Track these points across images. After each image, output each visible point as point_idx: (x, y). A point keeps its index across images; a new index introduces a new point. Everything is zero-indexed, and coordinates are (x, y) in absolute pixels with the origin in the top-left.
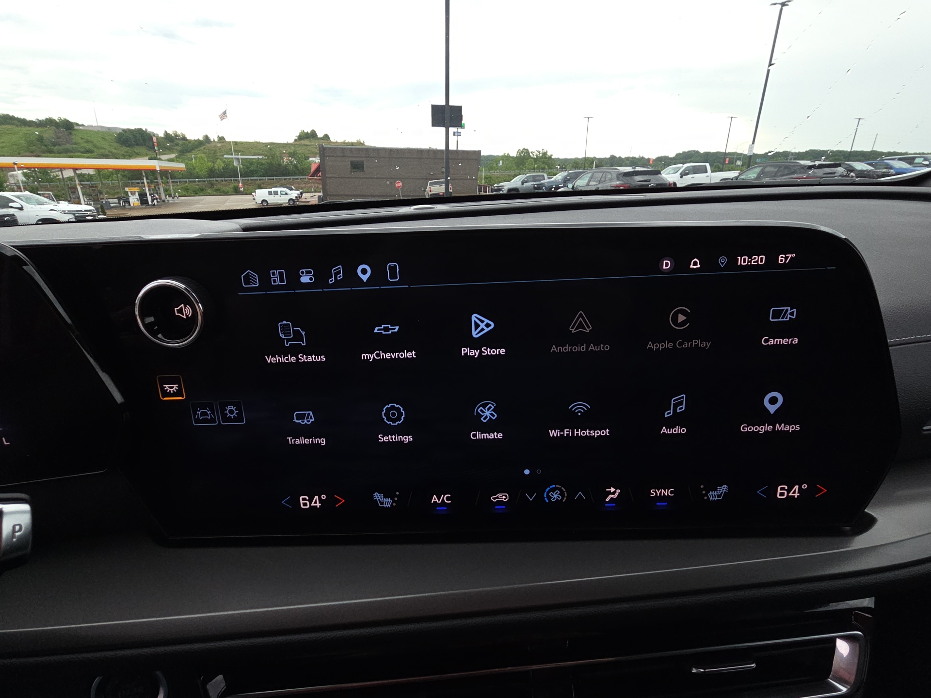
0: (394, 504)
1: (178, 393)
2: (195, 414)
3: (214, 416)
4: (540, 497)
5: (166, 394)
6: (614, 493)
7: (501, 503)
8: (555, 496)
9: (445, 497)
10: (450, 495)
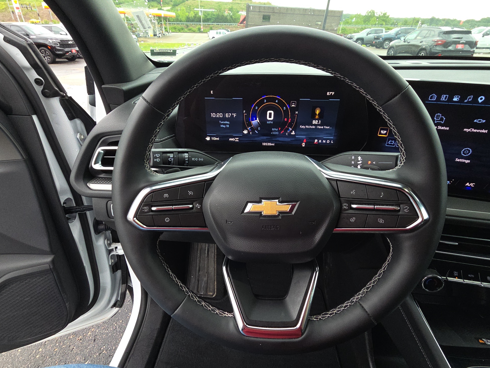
0: (450, 184)
1: (386, 134)
2: (388, 141)
3: (395, 144)
5: (380, 134)
9: (472, 185)
10: (474, 184)
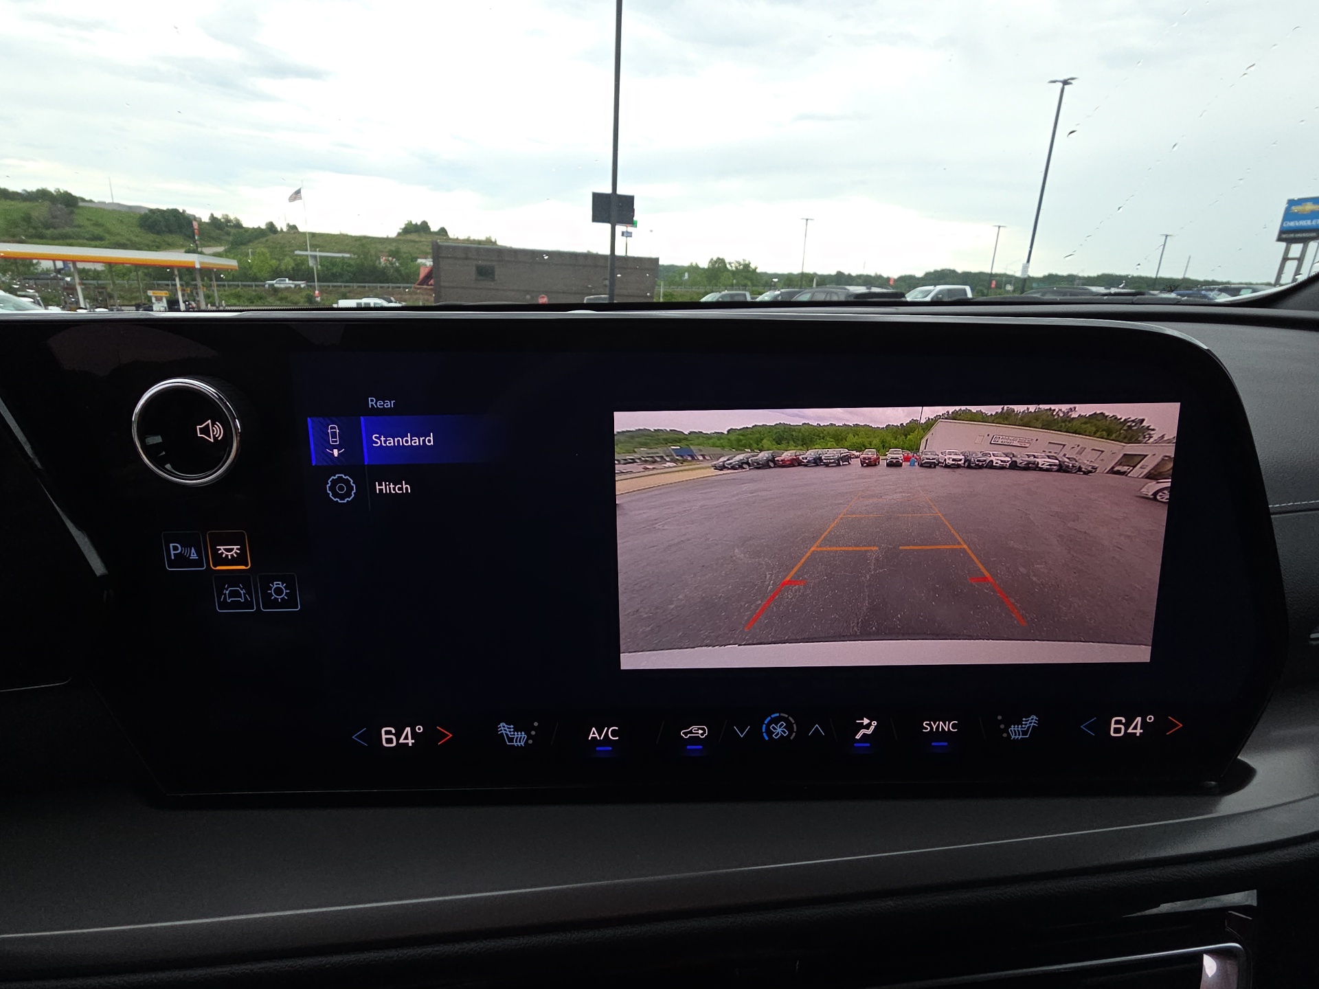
0: (530, 742)
2: (220, 593)
3: (251, 598)
4: (756, 731)
6: (868, 727)
7: (696, 740)
8: (779, 730)
9: (609, 731)
